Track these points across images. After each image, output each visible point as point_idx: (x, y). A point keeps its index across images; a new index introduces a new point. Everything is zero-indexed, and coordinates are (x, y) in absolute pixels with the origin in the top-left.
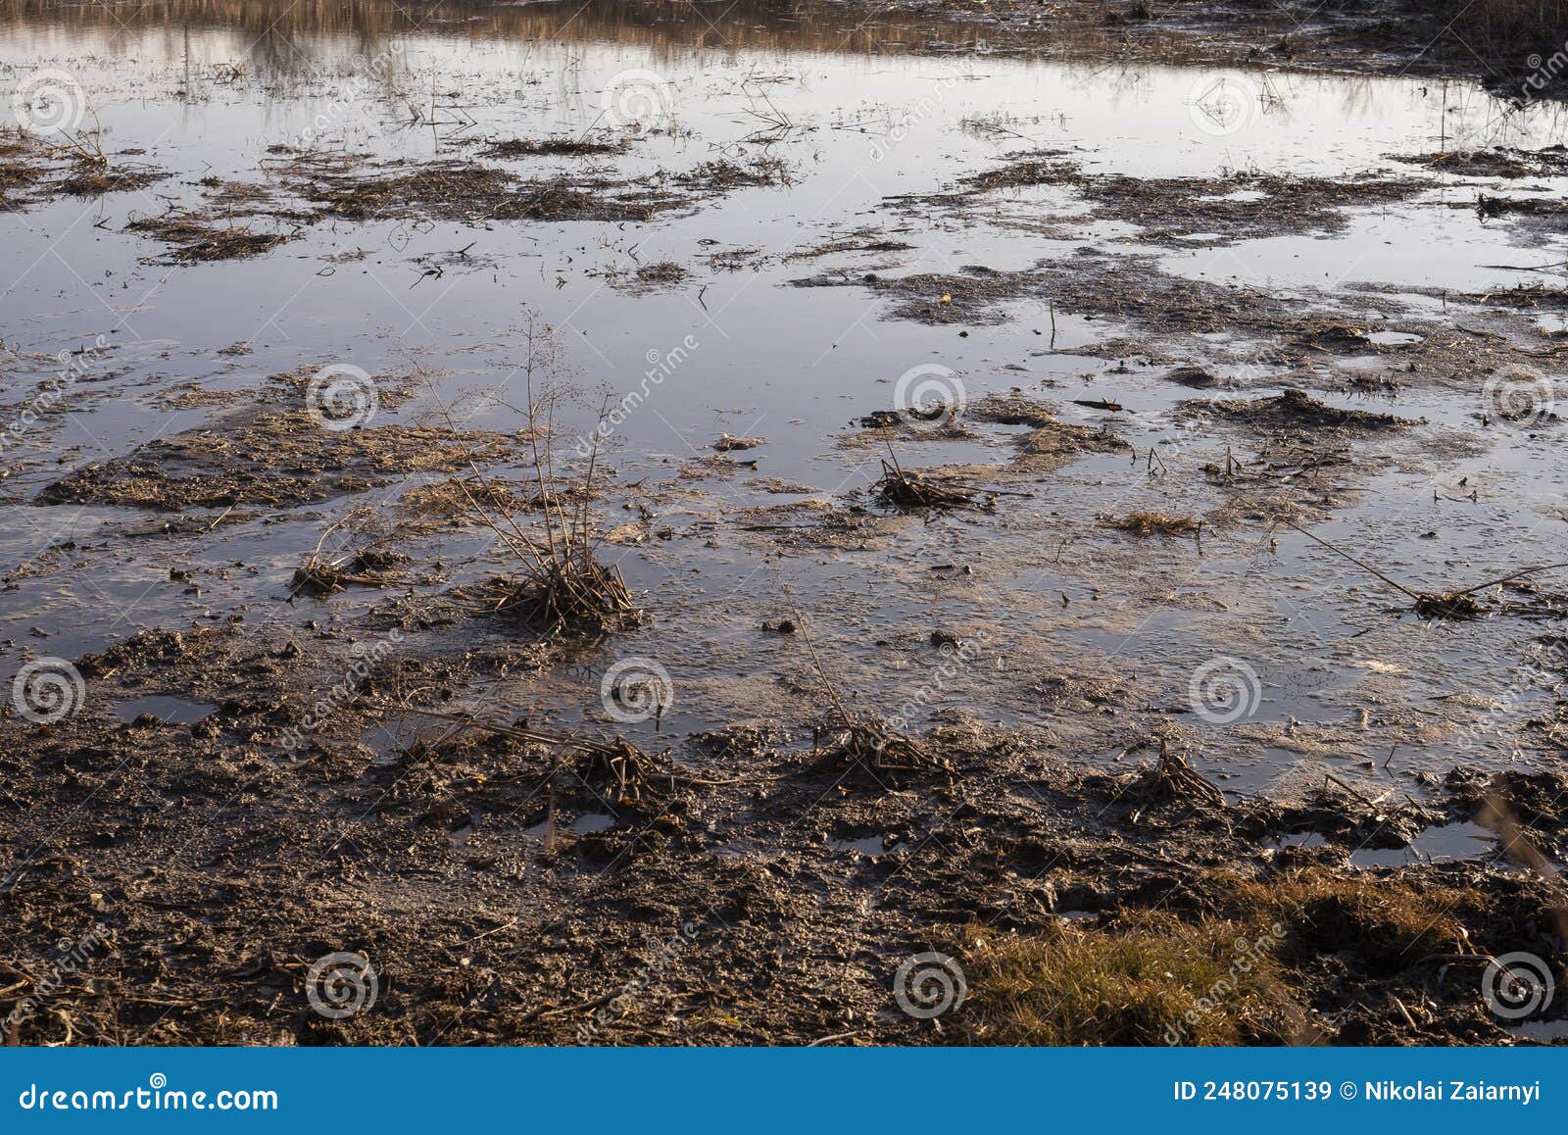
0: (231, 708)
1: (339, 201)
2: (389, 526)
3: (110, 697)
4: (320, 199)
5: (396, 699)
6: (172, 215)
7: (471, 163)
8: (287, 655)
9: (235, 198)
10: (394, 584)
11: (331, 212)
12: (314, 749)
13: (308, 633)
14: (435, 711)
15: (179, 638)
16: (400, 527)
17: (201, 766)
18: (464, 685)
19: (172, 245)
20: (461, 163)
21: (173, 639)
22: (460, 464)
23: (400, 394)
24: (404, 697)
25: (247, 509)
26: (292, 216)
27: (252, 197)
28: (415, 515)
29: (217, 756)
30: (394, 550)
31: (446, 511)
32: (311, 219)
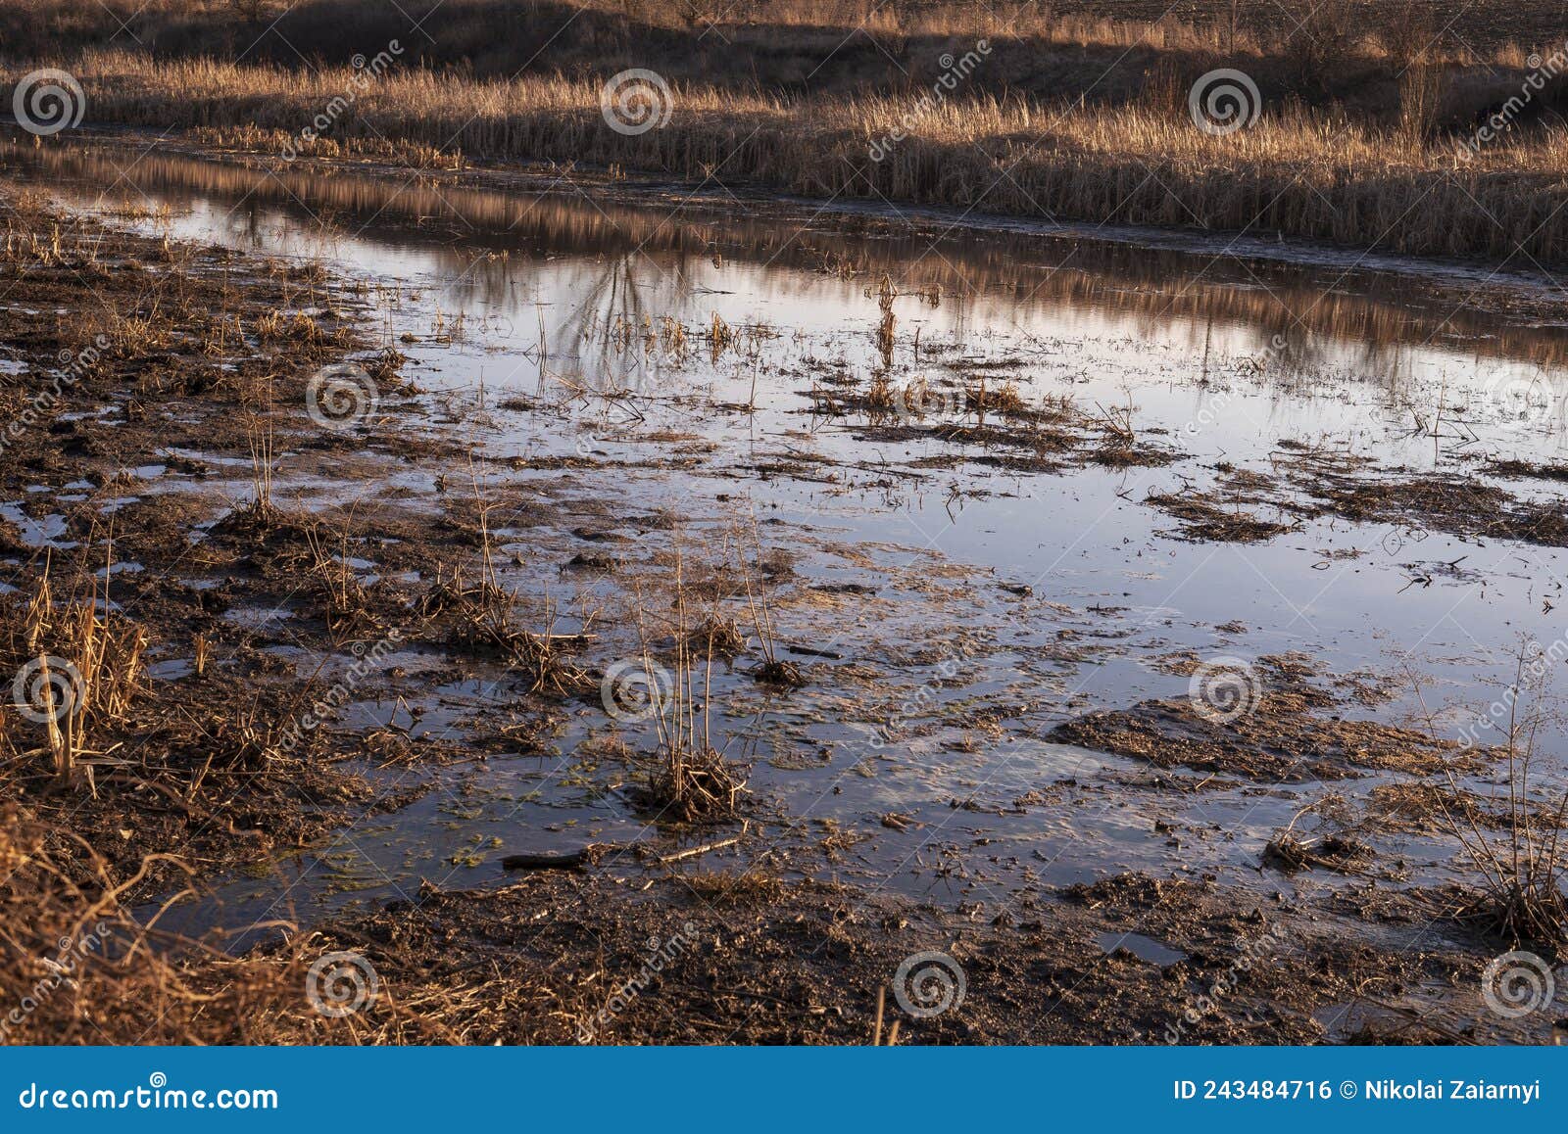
0: (1197, 960)
1: (1339, 500)
2: (1358, 817)
3: (1094, 926)
4: (1322, 496)
5: (1351, 982)
6: (1186, 494)
7: (1469, 478)
8: (1253, 920)
9: (1244, 485)
10: (1357, 873)
11: (1330, 509)
12: (1269, 1013)
13: (1273, 904)
14: (1385, 1002)
15: (1158, 885)
16: (1368, 820)
17: (1168, 1006)
18: (1414, 984)
19: (1184, 521)
20: (1460, 477)
21: (1154, 885)
22: (1430, 770)
23: (1379, 693)
24: (1359, 983)
25: (1228, 778)
26: (1294, 508)
27: (1260, 487)
28: (1383, 811)
29: (1183, 1001)
30: (1362, 842)
31: (1411, 811)
32: (1312, 514)
